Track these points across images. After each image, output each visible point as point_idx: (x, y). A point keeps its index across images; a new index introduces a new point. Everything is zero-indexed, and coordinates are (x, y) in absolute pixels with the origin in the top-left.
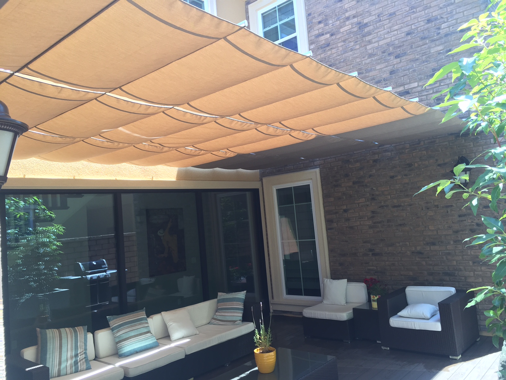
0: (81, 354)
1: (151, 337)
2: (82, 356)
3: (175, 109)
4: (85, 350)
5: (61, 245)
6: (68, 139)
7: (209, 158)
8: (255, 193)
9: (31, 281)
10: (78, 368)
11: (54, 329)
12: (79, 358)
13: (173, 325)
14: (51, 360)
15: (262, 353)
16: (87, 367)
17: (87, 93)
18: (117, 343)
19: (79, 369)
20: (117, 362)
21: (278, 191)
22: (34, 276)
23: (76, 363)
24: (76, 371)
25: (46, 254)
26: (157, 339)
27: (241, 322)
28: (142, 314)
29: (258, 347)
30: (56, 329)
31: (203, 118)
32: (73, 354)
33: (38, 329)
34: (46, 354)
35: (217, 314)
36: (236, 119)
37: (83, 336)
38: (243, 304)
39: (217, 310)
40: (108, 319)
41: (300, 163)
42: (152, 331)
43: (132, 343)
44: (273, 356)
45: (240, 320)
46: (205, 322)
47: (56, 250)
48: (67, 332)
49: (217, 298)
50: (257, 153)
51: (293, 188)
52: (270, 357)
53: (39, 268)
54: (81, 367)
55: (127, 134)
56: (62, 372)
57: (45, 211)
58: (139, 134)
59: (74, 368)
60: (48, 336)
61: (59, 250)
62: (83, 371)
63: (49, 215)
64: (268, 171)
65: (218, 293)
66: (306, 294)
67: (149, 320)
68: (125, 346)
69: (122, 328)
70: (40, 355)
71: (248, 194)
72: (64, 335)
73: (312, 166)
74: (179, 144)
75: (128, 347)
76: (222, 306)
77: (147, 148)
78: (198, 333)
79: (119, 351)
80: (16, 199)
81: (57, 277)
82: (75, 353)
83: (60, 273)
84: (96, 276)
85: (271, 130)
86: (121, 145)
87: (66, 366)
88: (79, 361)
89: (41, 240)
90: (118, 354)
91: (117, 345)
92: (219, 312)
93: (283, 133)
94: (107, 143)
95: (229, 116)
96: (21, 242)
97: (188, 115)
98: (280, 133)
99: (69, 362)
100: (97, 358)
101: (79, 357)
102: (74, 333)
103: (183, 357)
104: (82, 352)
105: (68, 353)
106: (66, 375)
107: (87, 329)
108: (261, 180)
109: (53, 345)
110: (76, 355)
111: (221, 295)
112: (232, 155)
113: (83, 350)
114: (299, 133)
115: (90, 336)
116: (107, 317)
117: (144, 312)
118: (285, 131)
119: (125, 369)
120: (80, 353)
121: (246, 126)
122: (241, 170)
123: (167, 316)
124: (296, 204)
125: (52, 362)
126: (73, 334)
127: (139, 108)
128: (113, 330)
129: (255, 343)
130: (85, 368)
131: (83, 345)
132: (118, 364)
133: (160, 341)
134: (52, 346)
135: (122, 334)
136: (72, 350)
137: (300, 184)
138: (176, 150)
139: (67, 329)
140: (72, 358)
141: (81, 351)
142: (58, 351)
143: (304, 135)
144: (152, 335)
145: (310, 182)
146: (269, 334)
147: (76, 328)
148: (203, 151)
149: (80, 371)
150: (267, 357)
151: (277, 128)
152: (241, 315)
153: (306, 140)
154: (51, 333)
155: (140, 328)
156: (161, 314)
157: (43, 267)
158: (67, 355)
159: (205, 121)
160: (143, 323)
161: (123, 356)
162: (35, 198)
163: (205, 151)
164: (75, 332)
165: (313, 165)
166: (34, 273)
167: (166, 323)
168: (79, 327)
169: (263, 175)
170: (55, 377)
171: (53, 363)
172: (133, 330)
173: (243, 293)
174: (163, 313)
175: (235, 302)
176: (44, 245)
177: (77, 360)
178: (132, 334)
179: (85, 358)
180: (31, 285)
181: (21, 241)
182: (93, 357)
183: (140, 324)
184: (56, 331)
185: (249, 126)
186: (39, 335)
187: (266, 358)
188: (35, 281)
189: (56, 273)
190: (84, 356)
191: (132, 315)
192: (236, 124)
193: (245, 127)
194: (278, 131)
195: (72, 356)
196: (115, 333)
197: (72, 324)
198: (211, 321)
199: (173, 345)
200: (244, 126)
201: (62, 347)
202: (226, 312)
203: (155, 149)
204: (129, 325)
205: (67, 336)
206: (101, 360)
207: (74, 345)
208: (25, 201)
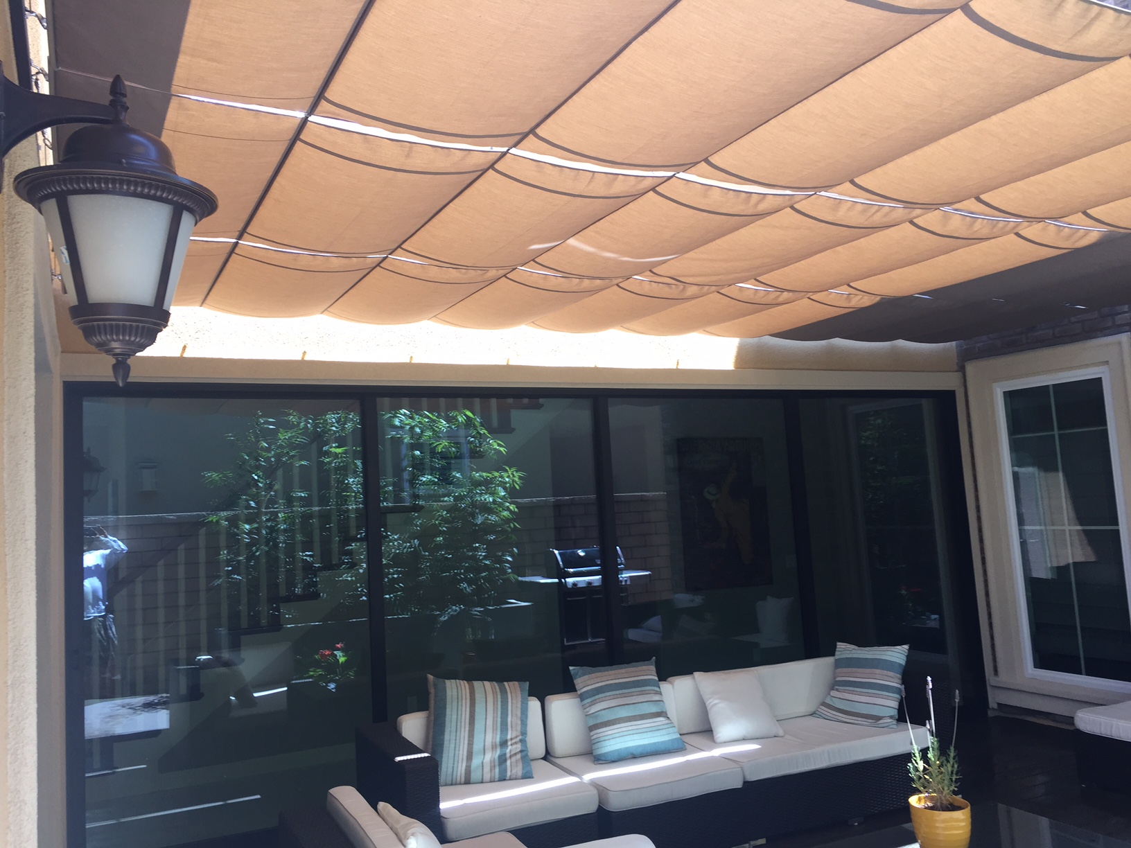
0: (514, 741)
1: (666, 726)
2: (514, 746)
3: (680, 180)
4: (522, 735)
5: (516, 510)
6: (472, 273)
7: (806, 311)
8: (945, 402)
9: (462, 581)
10: (505, 771)
11: (463, 680)
12: (508, 751)
13: (720, 705)
14: (452, 746)
15: (931, 808)
16: (525, 772)
17: (467, 152)
18: (592, 728)
19: (509, 774)
20: (589, 772)
21: (1010, 396)
22: (467, 570)
23: (502, 760)
24: (503, 779)
25: (488, 528)
26: (682, 733)
27: (895, 722)
28: (648, 672)
29: (920, 792)
30: (465, 682)
31: (755, 198)
32: (498, 740)
33: (430, 677)
34: (442, 733)
35: (833, 693)
36: (845, 195)
37: (520, 703)
38: (900, 676)
39: (835, 685)
40: (572, 673)
41: (1073, 319)
42: (672, 713)
43: (622, 734)
44: (962, 821)
45: (891, 717)
46: (803, 708)
47: (507, 521)
48: (485, 689)
49: (833, 654)
50: (936, 293)
51: (1051, 390)
52: (954, 824)
53: (476, 555)
54: (511, 771)
55: (589, 253)
56: (475, 776)
57: (488, 440)
58: (613, 252)
59: (497, 770)
60: (449, 693)
61: (514, 520)
62: (516, 779)
63: (495, 449)
64: (979, 345)
65: (838, 643)
66: (1091, 672)
67: (665, 687)
68: (606, 738)
69: (600, 696)
70: (431, 731)
71: (926, 404)
72: (479, 696)
73: (1108, 328)
74: (719, 275)
75: (616, 740)
76: (846, 675)
77: (646, 289)
78: (781, 733)
79: (595, 747)
80: (433, 415)
81: (511, 575)
82: (500, 737)
83: (519, 569)
84: (585, 581)
85: (956, 224)
86: (586, 283)
87: (482, 763)
88: (508, 755)
89: (479, 499)
90: (592, 753)
91: (592, 733)
92: (837, 690)
93: (994, 230)
94: (556, 279)
95: (827, 187)
96: (443, 501)
97: (716, 194)
98: (985, 232)
99: (488, 757)
100: (548, 756)
101: (510, 748)
102: (501, 695)
103: (739, 785)
104: (516, 737)
105: (487, 735)
106: (482, 782)
107: (529, 690)
108: (962, 369)
109: (457, 715)
110: (504, 744)
111: (845, 650)
112: (866, 301)
113: (519, 733)
114: (1044, 229)
115: (534, 704)
116: (571, 668)
117: (653, 668)
118: (1001, 225)
119: (601, 789)
120: (511, 739)
121: (879, 214)
122: (901, 343)
123: (705, 682)
124: (1062, 432)
125: (455, 750)
126: (499, 696)
127: (590, 182)
128: (582, 697)
129: (912, 780)
130: (520, 774)
131: (519, 722)
132: (587, 777)
133: (687, 739)
134: (454, 717)
135: (601, 710)
136: (494, 730)
137: (1075, 377)
138: (718, 292)
139: (487, 684)
140: (494, 747)
141: (514, 735)
142: (467, 729)
143: (1062, 233)
144: (668, 721)
145: (1104, 372)
146: (951, 763)
147: (506, 683)
148: (786, 293)
149: (510, 779)
150: (943, 821)
151: (973, 216)
152: (895, 704)
153: (1070, 247)
154: (455, 690)
155: (641, 702)
156: (694, 678)
157: (483, 554)
158: (485, 740)
159: (762, 207)
160: (647, 692)
161: (602, 760)
162: (469, 413)
163: (791, 294)
164: (504, 692)
165: (1110, 324)
166: (467, 565)
167: (705, 697)
168: (511, 683)
169: (966, 356)
170: (460, 784)
171: (457, 752)
172: (624, 705)
173: (898, 651)
174: (696, 674)
175: (878, 671)
176: (486, 508)
177: (505, 754)
178: (624, 713)
179: (521, 751)
180: (462, 589)
181: (442, 499)
182: (542, 753)
183: (642, 693)
184: (464, 685)
185: (886, 215)
186: (432, 691)
187: (943, 825)
188: (470, 583)
189: (510, 568)
190: (519, 747)
191: (623, 671)
192: (849, 209)
193: (878, 219)
194: (978, 225)
195: (494, 744)
196: (587, 705)
197: (499, 676)
198: (819, 710)
199: (717, 752)
200: (874, 214)
201: (476, 722)
202: (854, 693)
203: (665, 291)
204: (617, 692)
205: (486, 698)
206: (558, 761)
207: (499, 720)
208: (448, 420)
